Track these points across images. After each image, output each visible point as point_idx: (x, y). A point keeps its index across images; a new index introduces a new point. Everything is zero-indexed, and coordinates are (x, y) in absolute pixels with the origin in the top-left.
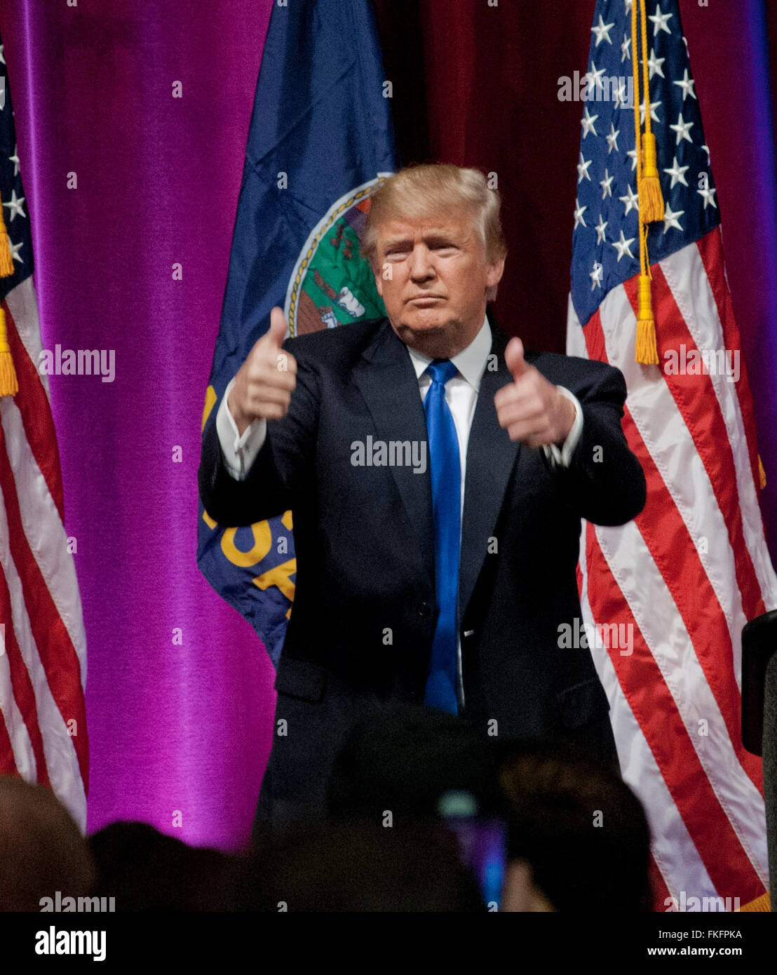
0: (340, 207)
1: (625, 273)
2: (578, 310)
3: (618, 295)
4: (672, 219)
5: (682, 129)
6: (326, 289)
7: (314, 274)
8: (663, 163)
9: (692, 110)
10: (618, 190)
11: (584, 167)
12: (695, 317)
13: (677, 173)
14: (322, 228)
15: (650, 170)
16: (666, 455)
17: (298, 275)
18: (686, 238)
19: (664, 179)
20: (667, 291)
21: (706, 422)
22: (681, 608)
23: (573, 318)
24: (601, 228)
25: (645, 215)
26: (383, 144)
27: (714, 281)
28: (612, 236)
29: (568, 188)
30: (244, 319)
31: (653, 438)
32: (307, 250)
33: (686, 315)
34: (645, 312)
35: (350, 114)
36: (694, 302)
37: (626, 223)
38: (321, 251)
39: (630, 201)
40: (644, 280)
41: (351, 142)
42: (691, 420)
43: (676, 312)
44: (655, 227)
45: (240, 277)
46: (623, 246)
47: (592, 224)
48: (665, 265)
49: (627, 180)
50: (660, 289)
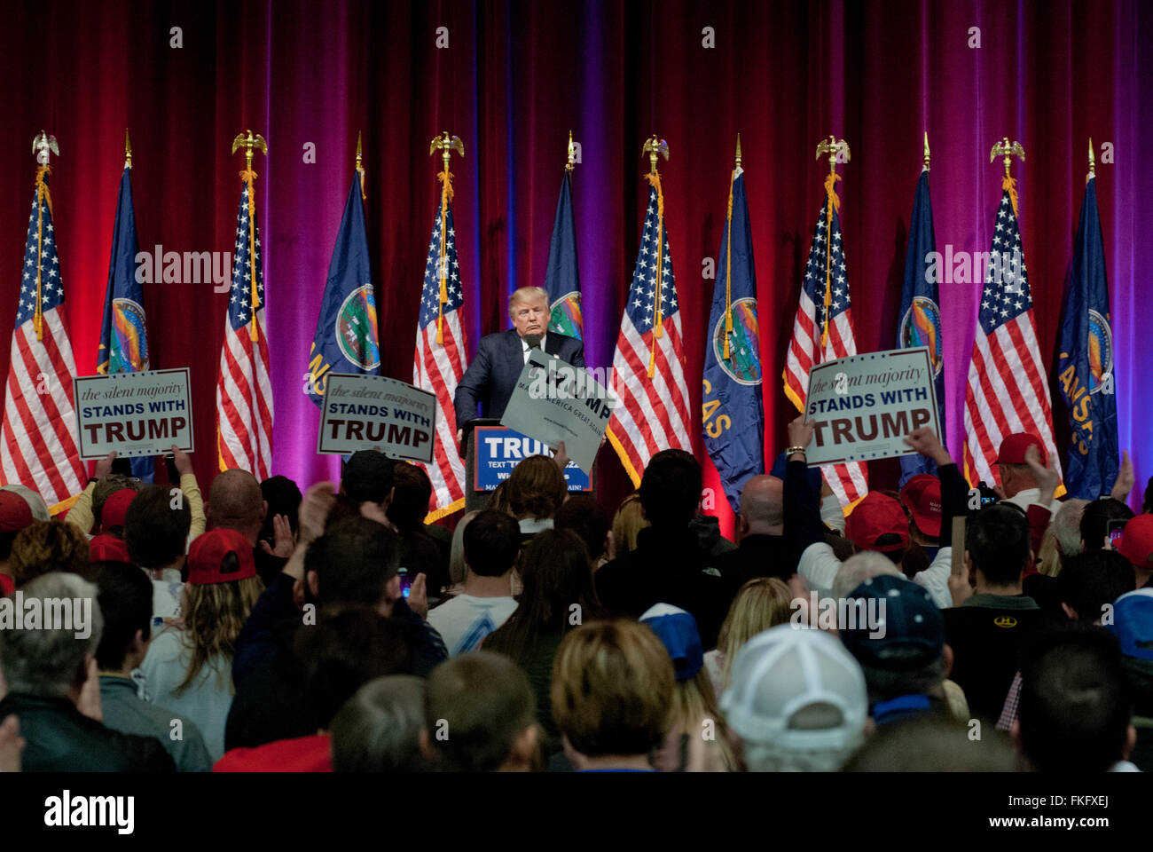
0: (354, 293)
1: (435, 317)
2: (421, 327)
3: (432, 323)
4: (450, 302)
5: (454, 277)
6: (349, 316)
7: (346, 312)
8: (448, 286)
9: (457, 271)
10: (434, 293)
11: (425, 285)
12: (454, 332)
13: (452, 289)
14: (348, 299)
15: (444, 288)
16: (443, 370)
17: (341, 311)
18: (453, 308)
19: (448, 290)
20: (447, 323)
21: (456, 361)
22: (445, 414)
23: (419, 329)
24: (429, 303)
25: (442, 301)
26: (367, 275)
27: (461, 320)
28: (432, 306)
29: (420, 292)
30: (326, 322)
31: (441, 364)
32: (344, 305)
33: (452, 330)
34: (440, 328)
35: (358, 266)
36: (455, 327)
37: (436, 303)
38: (348, 305)
39: (438, 296)
40: (440, 319)
41: (358, 273)
42: (451, 360)
43: (449, 329)
44: (444, 304)
45: (324, 311)
46: (435, 309)
47: (426, 302)
48: (446, 315)
49: (437, 290)
50: (445, 322)
